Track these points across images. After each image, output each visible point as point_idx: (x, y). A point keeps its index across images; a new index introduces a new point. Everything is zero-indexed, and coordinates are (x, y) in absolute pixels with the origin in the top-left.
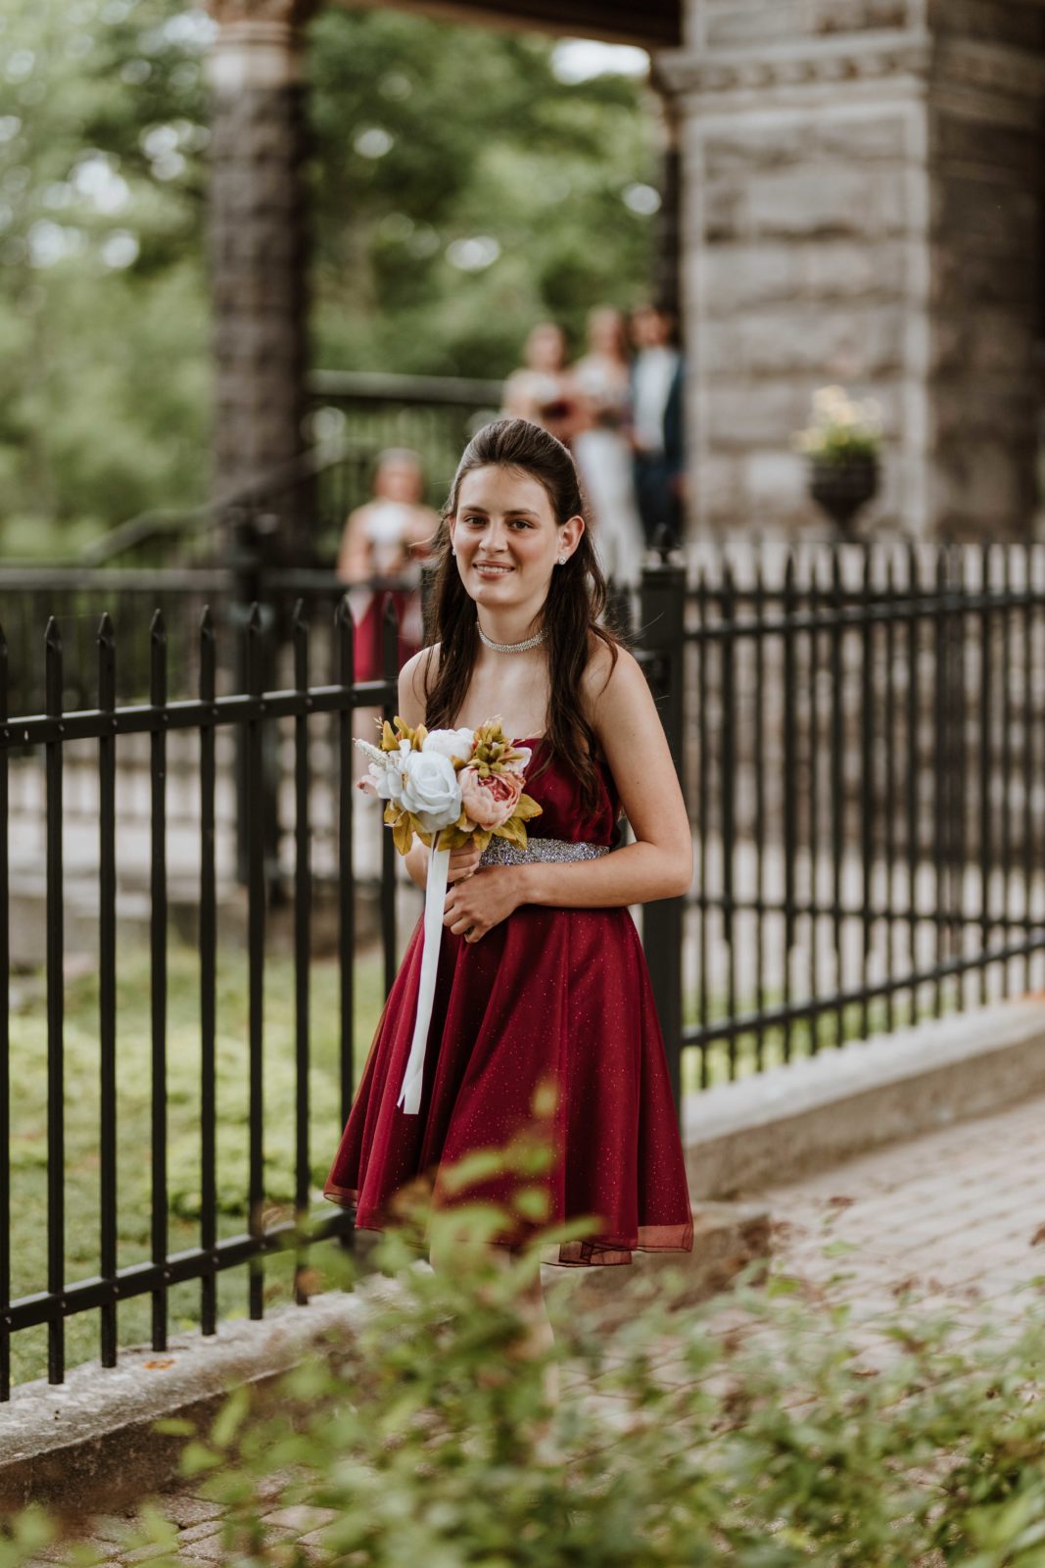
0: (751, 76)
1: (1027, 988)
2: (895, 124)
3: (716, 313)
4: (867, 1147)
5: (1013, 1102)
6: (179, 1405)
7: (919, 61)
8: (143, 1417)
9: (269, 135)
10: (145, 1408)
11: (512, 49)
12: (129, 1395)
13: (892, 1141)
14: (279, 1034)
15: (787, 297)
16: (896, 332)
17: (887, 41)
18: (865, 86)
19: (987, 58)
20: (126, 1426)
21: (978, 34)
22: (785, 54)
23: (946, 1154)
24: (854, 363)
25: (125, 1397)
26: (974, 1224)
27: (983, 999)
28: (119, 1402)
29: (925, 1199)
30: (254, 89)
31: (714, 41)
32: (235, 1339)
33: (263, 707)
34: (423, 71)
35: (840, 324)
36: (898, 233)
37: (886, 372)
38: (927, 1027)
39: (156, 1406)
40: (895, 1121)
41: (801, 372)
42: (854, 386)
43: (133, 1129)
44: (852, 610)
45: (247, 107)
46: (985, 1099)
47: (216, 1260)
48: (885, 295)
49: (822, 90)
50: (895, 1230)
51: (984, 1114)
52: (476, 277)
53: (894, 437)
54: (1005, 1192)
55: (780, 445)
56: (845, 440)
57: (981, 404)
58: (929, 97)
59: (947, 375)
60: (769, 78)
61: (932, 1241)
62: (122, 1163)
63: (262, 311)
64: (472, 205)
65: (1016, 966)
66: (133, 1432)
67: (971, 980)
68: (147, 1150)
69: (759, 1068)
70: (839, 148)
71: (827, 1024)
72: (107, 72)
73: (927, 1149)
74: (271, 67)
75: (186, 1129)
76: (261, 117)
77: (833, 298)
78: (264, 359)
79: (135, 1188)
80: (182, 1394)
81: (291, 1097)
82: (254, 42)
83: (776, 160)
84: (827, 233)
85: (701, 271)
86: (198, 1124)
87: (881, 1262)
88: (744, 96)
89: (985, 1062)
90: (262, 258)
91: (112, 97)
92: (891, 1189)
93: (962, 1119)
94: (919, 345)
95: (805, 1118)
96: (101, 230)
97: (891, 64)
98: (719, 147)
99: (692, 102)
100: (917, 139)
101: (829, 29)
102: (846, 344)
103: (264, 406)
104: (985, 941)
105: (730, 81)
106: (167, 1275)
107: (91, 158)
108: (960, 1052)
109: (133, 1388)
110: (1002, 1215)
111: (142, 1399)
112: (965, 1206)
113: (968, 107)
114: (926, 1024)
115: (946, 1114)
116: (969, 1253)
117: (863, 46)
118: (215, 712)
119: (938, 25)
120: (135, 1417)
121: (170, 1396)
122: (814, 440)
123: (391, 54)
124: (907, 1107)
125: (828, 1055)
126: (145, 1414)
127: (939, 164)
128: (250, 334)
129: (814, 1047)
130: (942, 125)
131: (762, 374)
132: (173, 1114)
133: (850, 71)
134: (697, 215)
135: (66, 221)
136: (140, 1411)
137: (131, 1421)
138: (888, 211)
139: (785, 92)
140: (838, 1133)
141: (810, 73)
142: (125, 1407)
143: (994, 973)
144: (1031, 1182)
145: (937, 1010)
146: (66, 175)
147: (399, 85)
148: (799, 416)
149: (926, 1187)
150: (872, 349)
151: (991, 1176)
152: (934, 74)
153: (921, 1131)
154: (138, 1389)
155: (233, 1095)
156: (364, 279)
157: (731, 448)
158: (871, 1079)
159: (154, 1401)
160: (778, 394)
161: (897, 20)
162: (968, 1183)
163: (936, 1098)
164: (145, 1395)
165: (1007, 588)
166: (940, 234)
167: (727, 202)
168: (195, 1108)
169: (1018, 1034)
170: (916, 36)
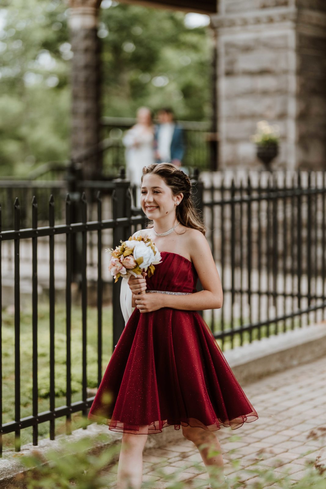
0: (239, 22)
1: (323, 320)
2: (285, 37)
3: (229, 98)
4: (269, 374)
5: (318, 358)
6: (23, 472)
7: (293, 17)
8: (10, 476)
9: (88, 43)
10: (11, 472)
11: (172, 18)
12: (6, 467)
13: (276, 372)
14: (76, 333)
15: (251, 93)
16: (285, 104)
17: (282, 10)
18: (276, 25)
19: (314, 16)
20: (3, 479)
21: (312, 8)
22: (250, 15)
23: (294, 376)
24: (272, 114)
25: (5, 468)
26: (302, 403)
27: (308, 323)
28: (2, 470)
29: (286, 393)
30: (83, 29)
31: (228, 11)
32: (46, 446)
33: (54, 231)
34: (145, 25)
35: (268, 101)
36: (286, 72)
37: (282, 116)
38: (289, 333)
39: (15, 471)
40: (277, 365)
41: (254, 117)
42: (271, 121)
43: (26, 365)
44: (264, 195)
45: (82, 34)
46: (308, 357)
47: (38, 420)
48: (282, 92)
49: (262, 26)
50: (275, 405)
51: (308, 362)
52: (161, 89)
53: (284, 137)
54: (313, 391)
55: (247, 140)
56: (268, 139)
57: (312, 127)
58: (296, 28)
59: (302, 117)
60: (245, 23)
61: (288, 409)
62: (22, 377)
63: (86, 98)
64: (160, 67)
65: (319, 312)
66: (6, 481)
67: (304, 317)
68: (31, 373)
69: (232, 347)
70: (268, 45)
71: (255, 332)
72: (48, 26)
73: (288, 375)
74: (89, 21)
75: (44, 366)
76: (86, 37)
77: (265, 93)
78: (87, 113)
79: (27, 386)
80: (24, 467)
81: (80, 355)
82: (84, 14)
83: (247, 49)
84: (264, 72)
85: (224, 85)
86: (49, 364)
87: (270, 416)
88: (238, 28)
89: (308, 345)
90: (87, 82)
91: (50, 34)
92: (275, 389)
93: (300, 364)
94: (293, 107)
95: (247, 365)
96: (47, 75)
97: (284, 18)
98: (229, 45)
99: (221, 30)
100: (292, 41)
101: (264, 7)
102: (269, 108)
103: (87, 128)
104: (309, 304)
105: (232, 24)
106: (20, 425)
107: (43, 52)
108: (300, 342)
109: (8, 464)
110: (312, 400)
111: (10, 469)
112: (300, 396)
113: (309, 32)
114: (289, 332)
115: (295, 362)
116: (300, 413)
117: (275, 12)
118: (37, 232)
119: (299, 6)
120: (7, 476)
121: (20, 468)
122: (258, 138)
123: (135, 20)
124: (282, 360)
125: (255, 343)
126: (10, 475)
127: (299, 50)
128: (83, 106)
129: (251, 340)
130: (300, 37)
131: (243, 117)
132: (40, 360)
133: (271, 20)
134: (222, 67)
135: (36, 72)
136: (9, 473)
137: (5, 477)
138: (282, 65)
139: (250, 27)
140: (258, 369)
141: (258, 21)
142: (4, 472)
143: (312, 315)
144: (322, 387)
145: (292, 327)
146: (35, 58)
147: (138, 30)
148: (254, 130)
149: (287, 389)
150: (278, 109)
151: (309, 385)
152: (298, 21)
153: (286, 368)
154: (9, 465)
155: (60, 354)
156: (127, 89)
157: (233, 141)
158: (270, 351)
159: (14, 470)
160: (247, 124)
161: (286, 4)
162: (301, 387)
163: (292, 357)
164: (11, 467)
165: (316, 187)
166: (300, 72)
167: (231, 63)
168: (48, 359)
169: (319, 335)
170: (291, 9)
